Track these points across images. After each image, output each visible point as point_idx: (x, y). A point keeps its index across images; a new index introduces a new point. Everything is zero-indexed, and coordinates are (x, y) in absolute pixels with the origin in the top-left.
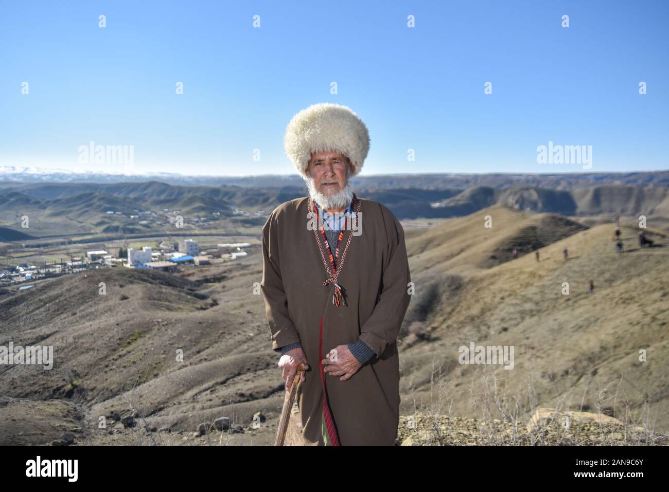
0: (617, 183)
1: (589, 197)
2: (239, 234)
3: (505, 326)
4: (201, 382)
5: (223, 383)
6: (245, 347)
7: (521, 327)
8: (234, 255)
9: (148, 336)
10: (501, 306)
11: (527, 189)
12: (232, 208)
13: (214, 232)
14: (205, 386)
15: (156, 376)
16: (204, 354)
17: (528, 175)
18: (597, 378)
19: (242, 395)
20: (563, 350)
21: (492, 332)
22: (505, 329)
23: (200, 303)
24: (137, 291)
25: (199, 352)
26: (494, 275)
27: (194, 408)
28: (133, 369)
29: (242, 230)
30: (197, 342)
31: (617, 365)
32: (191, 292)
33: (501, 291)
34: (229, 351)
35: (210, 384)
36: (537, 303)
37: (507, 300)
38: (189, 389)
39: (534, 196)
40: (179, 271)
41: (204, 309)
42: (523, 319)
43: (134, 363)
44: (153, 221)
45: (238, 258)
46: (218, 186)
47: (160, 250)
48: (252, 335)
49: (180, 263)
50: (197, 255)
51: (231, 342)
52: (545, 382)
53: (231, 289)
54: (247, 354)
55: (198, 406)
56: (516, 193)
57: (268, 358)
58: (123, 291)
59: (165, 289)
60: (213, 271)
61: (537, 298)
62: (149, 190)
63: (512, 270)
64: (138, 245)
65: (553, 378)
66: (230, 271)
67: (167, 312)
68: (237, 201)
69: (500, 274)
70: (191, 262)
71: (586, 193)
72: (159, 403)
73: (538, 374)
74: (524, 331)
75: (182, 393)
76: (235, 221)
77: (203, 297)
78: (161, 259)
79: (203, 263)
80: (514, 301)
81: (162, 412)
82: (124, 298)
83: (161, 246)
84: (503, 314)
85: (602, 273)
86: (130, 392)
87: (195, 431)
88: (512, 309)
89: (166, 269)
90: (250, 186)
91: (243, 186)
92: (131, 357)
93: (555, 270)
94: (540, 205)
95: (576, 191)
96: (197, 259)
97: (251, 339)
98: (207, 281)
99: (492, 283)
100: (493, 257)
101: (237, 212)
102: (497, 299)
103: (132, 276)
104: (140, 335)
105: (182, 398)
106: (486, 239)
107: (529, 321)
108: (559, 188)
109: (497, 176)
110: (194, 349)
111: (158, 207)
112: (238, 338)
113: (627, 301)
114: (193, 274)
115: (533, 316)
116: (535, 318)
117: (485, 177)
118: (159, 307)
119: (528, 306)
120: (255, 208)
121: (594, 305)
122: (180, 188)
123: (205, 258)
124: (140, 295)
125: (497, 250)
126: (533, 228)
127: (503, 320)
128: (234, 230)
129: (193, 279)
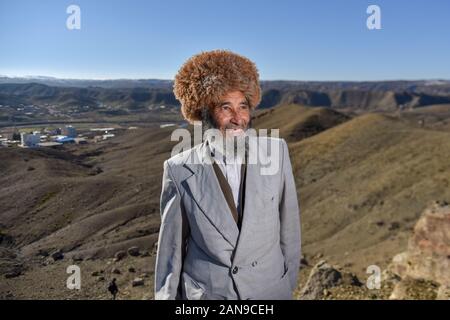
0: (356, 88)
1: (339, 96)
2: (105, 122)
3: (313, 178)
4: (107, 225)
5: (124, 224)
6: (134, 199)
7: (326, 178)
8: (105, 137)
9: (58, 195)
10: (308, 166)
11: (301, 91)
12: (98, 103)
13: (85, 120)
14: (111, 227)
15: (69, 223)
16: (104, 206)
17: (300, 82)
18: (384, 206)
19: (141, 232)
20: (360, 191)
21: (306, 182)
22: (314, 180)
23: (90, 171)
24: (40, 163)
25: (100, 204)
26: (300, 147)
27: (106, 243)
28: (51, 219)
29: (106, 118)
30: (97, 198)
31: (396, 197)
32: (79, 163)
33: (306, 156)
34: (122, 203)
35: (115, 225)
36: (333, 163)
37: (312, 162)
38: (99, 230)
39: (305, 95)
40: (64, 149)
41: (94, 175)
42: (325, 173)
43: (51, 215)
44: (36, 113)
45: (108, 138)
46: (85, 87)
47: (45, 134)
48: (137, 191)
49: (65, 142)
50: (75, 136)
51: (123, 196)
52: (352, 210)
53: (109, 160)
54: (137, 204)
55: (109, 241)
56: (293, 94)
57: (154, 207)
58: (29, 164)
59: (62, 162)
60: (91, 148)
61: (333, 160)
62: (30, 90)
63: (312, 143)
64: (29, 131)
65: (356, 208)
66: (105, 147)
67: (68, 178)
68: (101, 98)
69: (304, 145)
70: (73, 142)
71: (337, 94)
72: (78, 241)
73: (346, 206)
74: (329, 181)
75: (94, 233)
76: (101, 112)
77: (90, 166)
78: (48, 140)
79: (81, 142)
80: (317, 163)
81: (81, 247)
82: (31, 169)
83: (45, 131)
84: (311, 171)
85: (372, 144)
86: (52, 236)
87: (113, 257)
88: (316, 168)
89: (54, 147)
90: (110, 87)
91: (105, 86)
92: (48, 211)
93: (340, 143)
94: (309, 102)
95: (331, 93)
96: (77, 140)
97: (137, 194)
98: (89, 155)
99: (299, 152)
100: (292, 135)
101: (101, 106)
102: (305, 161)
103: (32, 153)
104: (52, 195)
105: (94, 236)
106: (286, 124)
107: (330, 175)
108: (321, 91)
109: (281, 82)
110: (95, 203)
111: (39, 102)
112: (128, 193)
113: (392, 160)
114: (76, 150)
115: (331, 171)
116: (334, 173)
117: (273, 82)
118: (61, 174)
119: (327, 165)
120: (114, 103)
121: (372, 163)
122: (56, 88)
123: (82, 139)
124: (44, 166)
125: (294, 131)
126: (316, 117)
127: (312, 174)
128: (100, 119)
129: (78, 154)
